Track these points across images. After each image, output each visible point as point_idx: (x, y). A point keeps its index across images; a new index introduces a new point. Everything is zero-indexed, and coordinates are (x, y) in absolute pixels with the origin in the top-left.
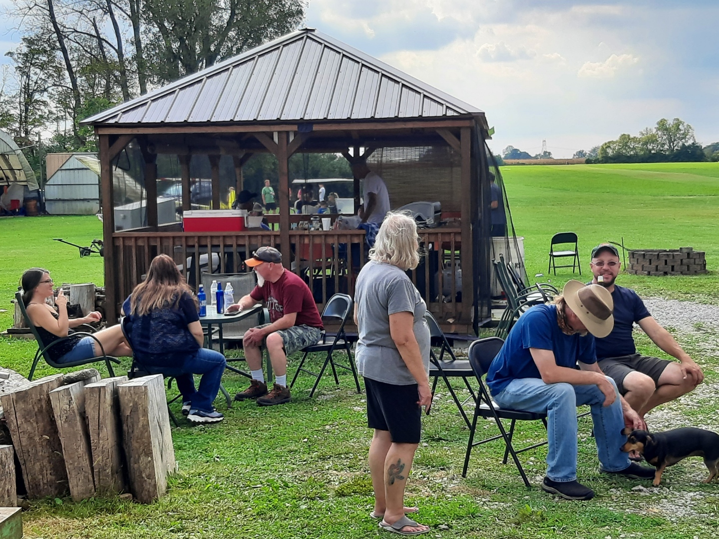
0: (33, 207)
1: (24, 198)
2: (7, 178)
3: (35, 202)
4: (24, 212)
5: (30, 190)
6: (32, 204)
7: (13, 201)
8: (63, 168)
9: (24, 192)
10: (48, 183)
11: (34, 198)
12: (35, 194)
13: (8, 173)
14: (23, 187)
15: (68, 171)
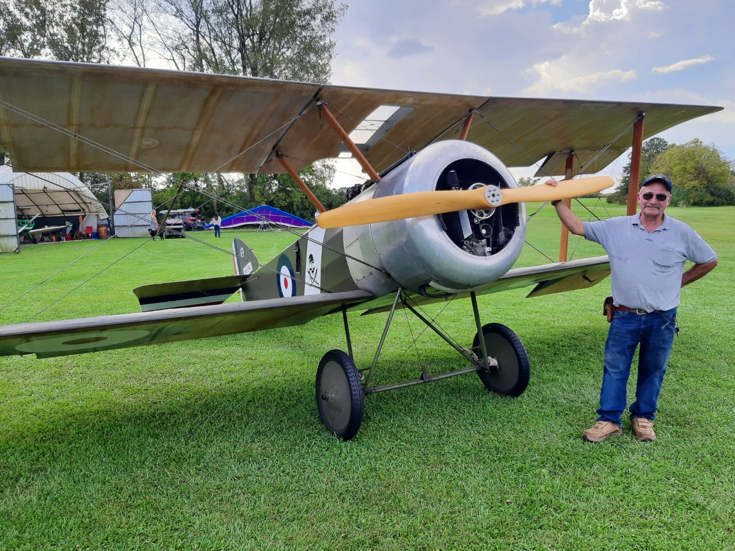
0: (103, 232)
1: (98, 225)
2: (84, 210)
3: (105, 228)
4: (97, 236)
5: (101, 218)
6: (103, 229)
7: (87, 227)
8: (126, 201)
9: (97, 220)
10: (116, 213)
11: (105, 225)
12: (106, 222)
13: (83, 206)
14: (96, 216)
15: (130, 204)
